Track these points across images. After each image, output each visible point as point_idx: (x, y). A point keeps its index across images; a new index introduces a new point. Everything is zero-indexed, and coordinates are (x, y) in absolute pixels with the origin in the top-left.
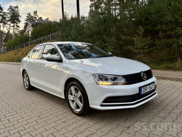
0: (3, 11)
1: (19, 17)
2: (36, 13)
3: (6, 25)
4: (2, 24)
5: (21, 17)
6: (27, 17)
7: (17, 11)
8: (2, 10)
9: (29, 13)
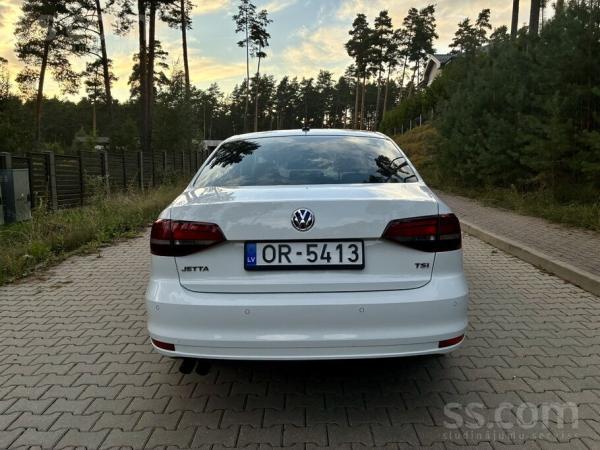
0: (391, 29)
1: (434, 38)
2: (487, 16)
3: (397, 67)
4: (388, 63)
5: (437, 37)
6: (457, 34)
7: (430, 23)
8: (390, 26)
9: (467, 21)
